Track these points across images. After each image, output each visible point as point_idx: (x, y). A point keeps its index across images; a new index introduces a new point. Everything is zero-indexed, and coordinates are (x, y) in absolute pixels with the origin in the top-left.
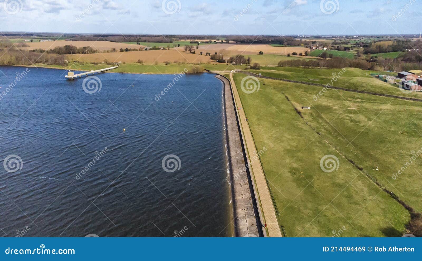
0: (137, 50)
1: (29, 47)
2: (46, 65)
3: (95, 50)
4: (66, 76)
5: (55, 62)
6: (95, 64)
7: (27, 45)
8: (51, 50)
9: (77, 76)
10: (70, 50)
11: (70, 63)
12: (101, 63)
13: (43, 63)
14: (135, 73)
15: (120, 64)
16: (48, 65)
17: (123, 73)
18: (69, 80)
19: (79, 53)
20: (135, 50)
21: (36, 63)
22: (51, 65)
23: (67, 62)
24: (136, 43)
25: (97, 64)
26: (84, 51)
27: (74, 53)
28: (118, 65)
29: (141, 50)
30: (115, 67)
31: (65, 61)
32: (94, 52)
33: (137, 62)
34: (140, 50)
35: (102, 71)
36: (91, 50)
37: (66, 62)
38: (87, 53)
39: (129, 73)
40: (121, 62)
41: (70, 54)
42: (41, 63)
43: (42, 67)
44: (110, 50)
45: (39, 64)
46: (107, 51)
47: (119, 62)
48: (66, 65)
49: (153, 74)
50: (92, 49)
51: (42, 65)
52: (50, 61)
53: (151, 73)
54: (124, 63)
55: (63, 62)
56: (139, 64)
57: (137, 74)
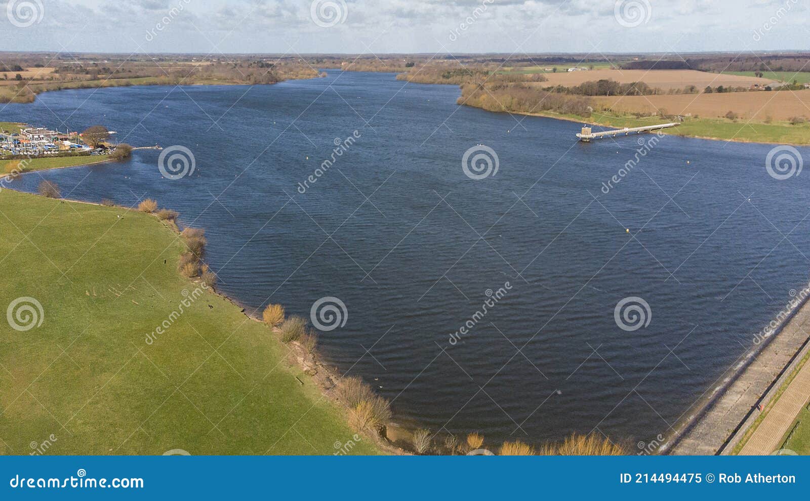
0: (745, 90)
1: (547, 80)
2: (558, 113)
3: (652, 88)
4: (578, 135)
5: (573, 110)
6: (638, 115)
7: (545, 78)
8: (575, 87)
9: (595, 136)
10: (606, 89)
11: (595, 111)
12: (650, 115)
13: (554, 111)
14: (708, 138)
15: (688, 118)
16: (561, 113)
17: (683, 136)
18: (581, 141)
19: (621, 93)
20: (739, 89)
21: (545, 109)
22: (565, 113)
23: (592, 110)
24: (753, 73)
25: (642, 116)
26: (631, 90)
27: (611, 94)
28: (682, 120)
29: (754, 90)
30: (672, 124)
31: (588, 107)
32: (650, 92)
33: (724, 115)
34: (751, 90)
35: (645, 130)
36: (645, 89)
37: (589, 109)
38: (635, 94)
39: (696, 136)
40: (690, 114)
41: (605, 94)
42: (551, 111)
43: (551, 117)
44: (683, 88)
45: (549, 112)
46: (676, 90)
47: (686, 115)
48: (589, 115)
49: (748, 141)
50: (648, 87)
51: (552, 114)
52: (565, 108)
53: (744, 139)
54: (696, 117)
55: (585, 109)
56: (727, 120)
57: (713, 140)
